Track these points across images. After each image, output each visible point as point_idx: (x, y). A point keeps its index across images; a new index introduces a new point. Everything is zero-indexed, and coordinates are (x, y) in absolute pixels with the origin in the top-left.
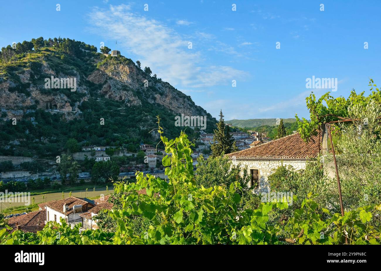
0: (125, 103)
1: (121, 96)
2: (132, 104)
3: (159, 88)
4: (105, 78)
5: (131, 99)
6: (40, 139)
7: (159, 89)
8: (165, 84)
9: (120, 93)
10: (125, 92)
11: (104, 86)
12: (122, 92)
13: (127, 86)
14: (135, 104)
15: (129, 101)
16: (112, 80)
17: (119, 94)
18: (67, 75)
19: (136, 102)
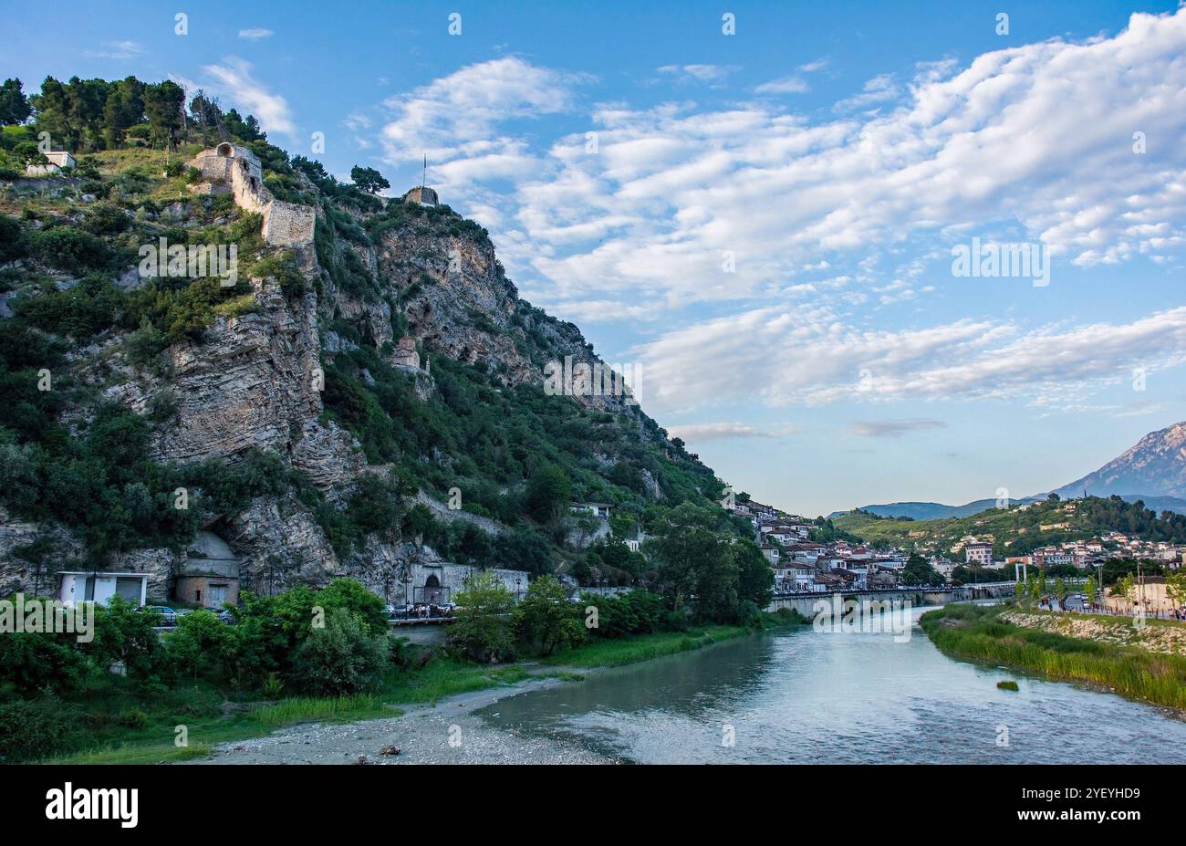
0: (490, 372)
1: (466, 348)
2: (514, 379)
3: (551, 340)
4: (406, 276)
5: (510, 363)
6: (431, 456)
7: (549, 343)
8: (568, 331)
9: (467, 336)
10: (483, 335)
11: (410, 304)
12: (474, 335)
13: (484, 316)
14: (525, 380)
15: (503, 369)
16: (434, 289)
17: (461, 341)
18: (347, 239)
19: (528, 374)
